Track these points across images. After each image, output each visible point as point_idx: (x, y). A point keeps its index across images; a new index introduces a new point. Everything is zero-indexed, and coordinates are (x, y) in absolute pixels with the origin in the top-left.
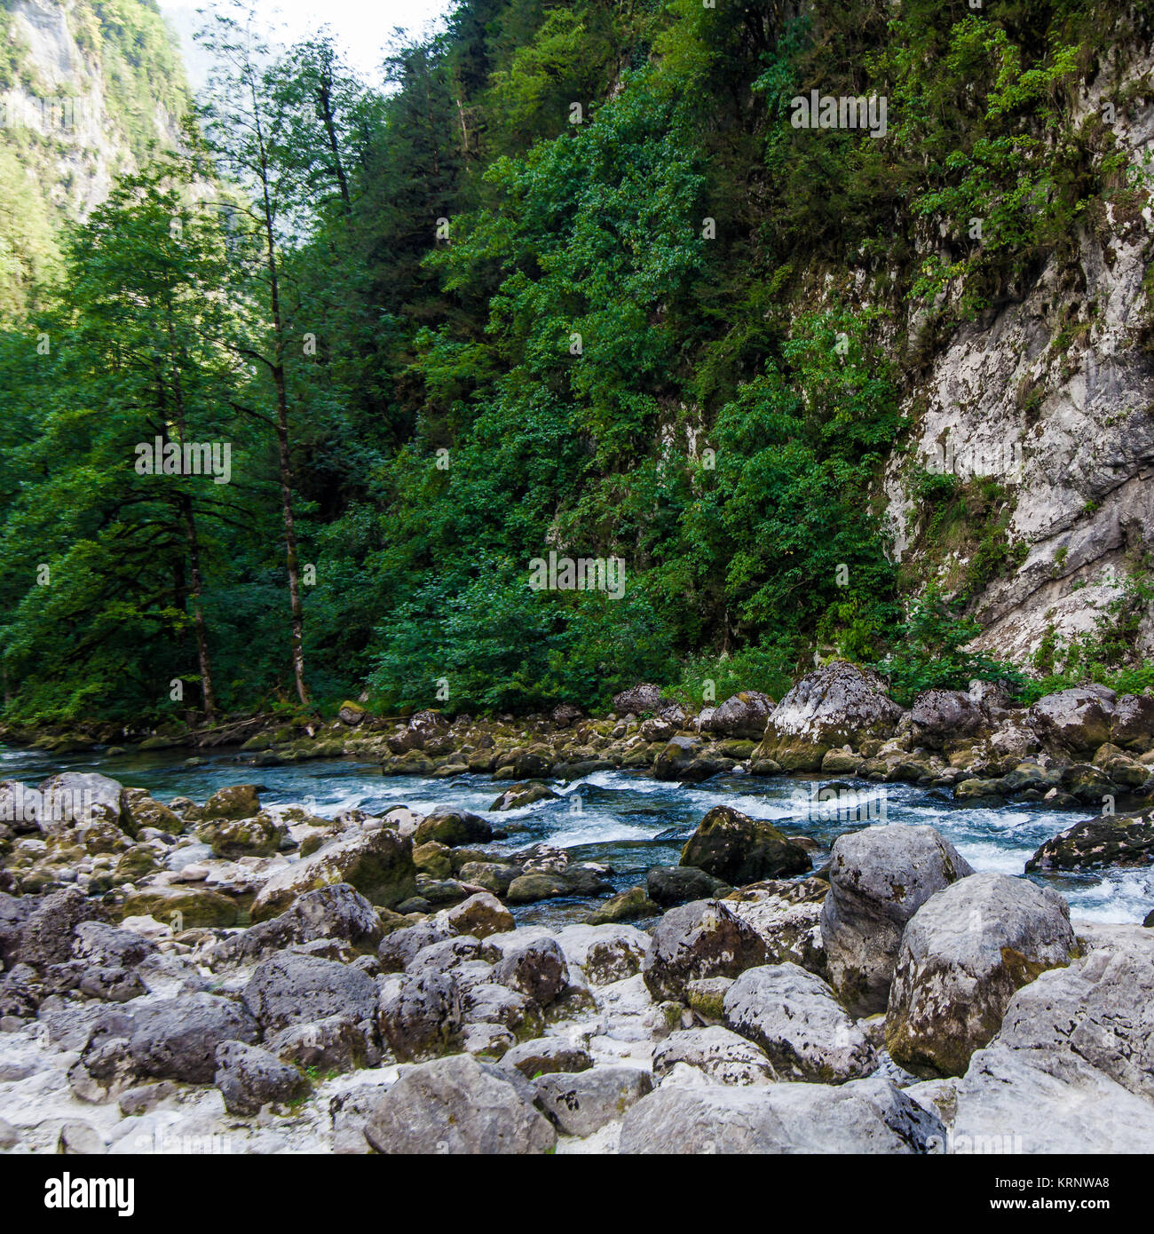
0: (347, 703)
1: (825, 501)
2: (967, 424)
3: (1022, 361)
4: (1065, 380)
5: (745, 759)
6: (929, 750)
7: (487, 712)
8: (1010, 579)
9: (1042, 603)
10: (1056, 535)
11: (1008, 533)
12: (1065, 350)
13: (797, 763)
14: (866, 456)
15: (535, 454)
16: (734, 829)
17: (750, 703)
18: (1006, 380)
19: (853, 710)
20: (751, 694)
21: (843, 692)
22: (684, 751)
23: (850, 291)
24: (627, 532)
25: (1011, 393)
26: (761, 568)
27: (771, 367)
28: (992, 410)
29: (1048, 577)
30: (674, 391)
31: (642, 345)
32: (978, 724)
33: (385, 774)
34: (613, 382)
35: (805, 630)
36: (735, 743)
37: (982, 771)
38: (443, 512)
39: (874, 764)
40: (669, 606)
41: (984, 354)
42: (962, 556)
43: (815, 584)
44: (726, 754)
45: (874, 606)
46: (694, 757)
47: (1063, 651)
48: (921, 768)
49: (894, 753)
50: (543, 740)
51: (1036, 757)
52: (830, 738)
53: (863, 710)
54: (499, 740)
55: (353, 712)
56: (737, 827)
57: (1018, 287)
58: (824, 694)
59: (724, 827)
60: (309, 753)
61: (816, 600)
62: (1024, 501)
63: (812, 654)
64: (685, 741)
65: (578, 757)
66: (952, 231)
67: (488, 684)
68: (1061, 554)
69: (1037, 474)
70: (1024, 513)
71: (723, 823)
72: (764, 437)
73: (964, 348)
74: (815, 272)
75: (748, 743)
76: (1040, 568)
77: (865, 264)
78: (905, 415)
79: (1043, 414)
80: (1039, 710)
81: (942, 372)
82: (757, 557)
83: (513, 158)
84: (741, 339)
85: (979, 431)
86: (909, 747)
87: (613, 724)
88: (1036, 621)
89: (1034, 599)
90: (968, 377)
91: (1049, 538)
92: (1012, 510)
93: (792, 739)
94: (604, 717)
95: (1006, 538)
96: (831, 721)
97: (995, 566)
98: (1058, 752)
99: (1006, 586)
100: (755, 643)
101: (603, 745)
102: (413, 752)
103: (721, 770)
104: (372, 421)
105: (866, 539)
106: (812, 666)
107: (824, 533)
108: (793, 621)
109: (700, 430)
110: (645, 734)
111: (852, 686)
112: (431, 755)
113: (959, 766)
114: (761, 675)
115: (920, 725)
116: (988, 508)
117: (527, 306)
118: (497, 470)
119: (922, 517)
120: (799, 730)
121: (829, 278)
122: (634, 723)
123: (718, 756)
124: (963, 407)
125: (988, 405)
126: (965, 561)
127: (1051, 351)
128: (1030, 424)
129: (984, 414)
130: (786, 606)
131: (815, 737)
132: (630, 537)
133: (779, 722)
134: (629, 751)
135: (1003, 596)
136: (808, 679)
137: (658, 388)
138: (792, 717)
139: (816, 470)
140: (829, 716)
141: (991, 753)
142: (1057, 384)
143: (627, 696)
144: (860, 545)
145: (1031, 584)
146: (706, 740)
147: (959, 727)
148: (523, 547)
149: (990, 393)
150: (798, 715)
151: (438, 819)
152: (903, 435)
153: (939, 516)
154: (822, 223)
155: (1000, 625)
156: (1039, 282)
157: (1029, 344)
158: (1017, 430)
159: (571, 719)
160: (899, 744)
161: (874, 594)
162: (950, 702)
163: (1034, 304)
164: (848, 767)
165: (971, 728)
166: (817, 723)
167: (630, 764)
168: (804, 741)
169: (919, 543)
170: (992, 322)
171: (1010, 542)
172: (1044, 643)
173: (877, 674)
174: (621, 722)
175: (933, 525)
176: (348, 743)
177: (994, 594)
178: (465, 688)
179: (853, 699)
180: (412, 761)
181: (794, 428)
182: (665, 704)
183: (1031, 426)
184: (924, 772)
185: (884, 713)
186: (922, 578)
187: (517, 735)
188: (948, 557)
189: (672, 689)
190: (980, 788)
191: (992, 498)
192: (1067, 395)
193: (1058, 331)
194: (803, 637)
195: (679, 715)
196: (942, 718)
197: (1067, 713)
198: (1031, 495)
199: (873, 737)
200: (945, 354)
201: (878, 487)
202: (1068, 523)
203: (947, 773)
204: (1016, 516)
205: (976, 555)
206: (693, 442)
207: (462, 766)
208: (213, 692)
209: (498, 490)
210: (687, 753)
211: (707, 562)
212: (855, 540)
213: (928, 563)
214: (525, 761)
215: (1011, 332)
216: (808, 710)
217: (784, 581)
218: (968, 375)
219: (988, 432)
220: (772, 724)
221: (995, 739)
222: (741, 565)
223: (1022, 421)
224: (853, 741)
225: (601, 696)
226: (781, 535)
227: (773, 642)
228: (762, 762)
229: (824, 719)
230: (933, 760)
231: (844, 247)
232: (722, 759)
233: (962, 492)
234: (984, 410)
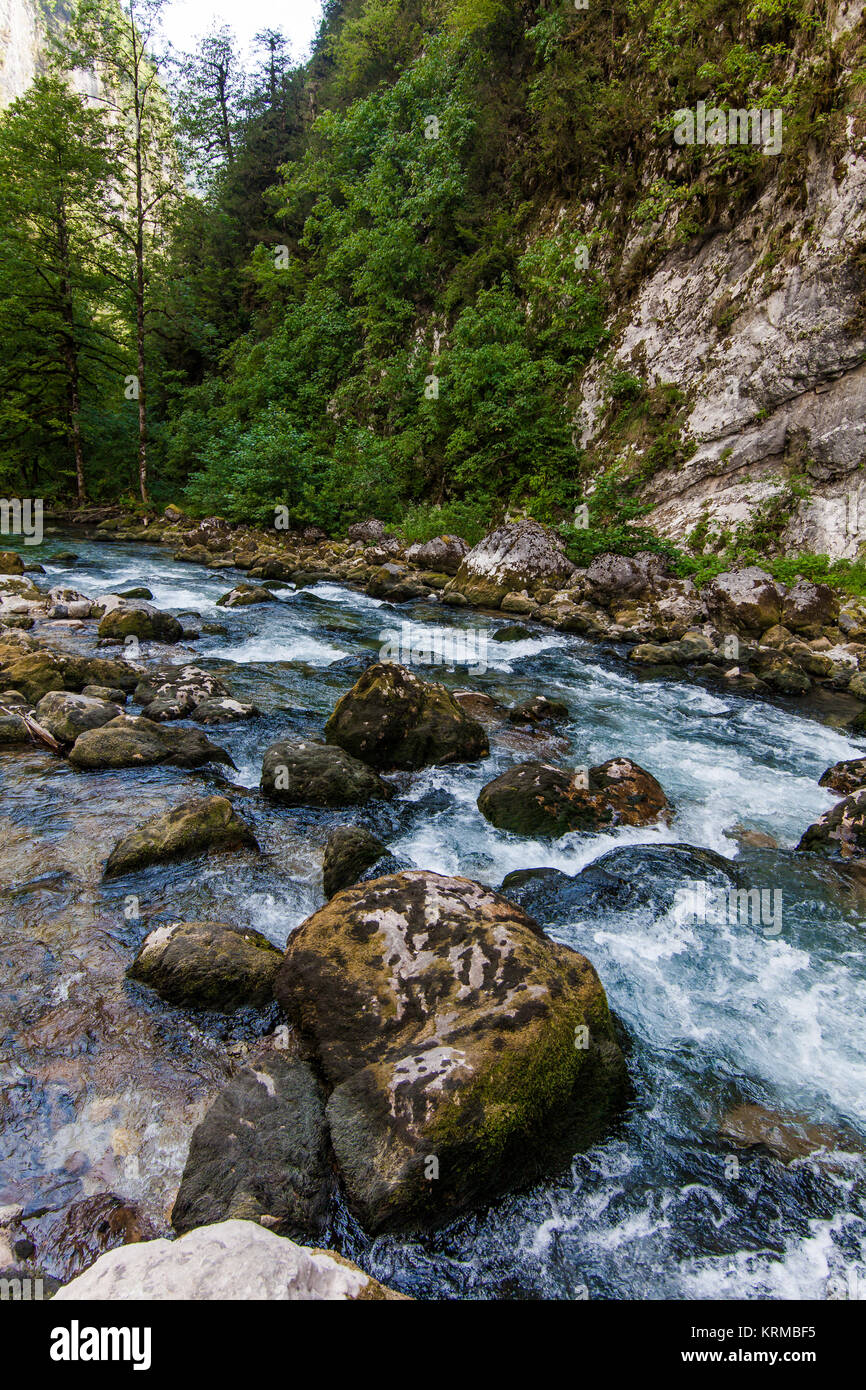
0: (172, 506)
1: (533, 390)
2: (660, 338)
3: (721, 284)
4: (765, 296)
5: (440, 588)
6: (596, 604)
7: (257, 524)
8: (676, 472)
9: (699, 494)
10: (724, 438)
11: (682, 432)
12: (771, 267)
13: (481, 599)
14: (573, 357)
15: (323, 342)
16: (397, 696)
17: (450, 545)
18: (703, 300)
19: (534, 562)
20: (452, 538)
21: (528, 546)
22: (392, 576)
23: (579, 221)
24: (380, 408)
25: (706, 311)
26: (474, 441)
27: (506, 279)
28: (685, 327)
29: (710, 473)
30: (429, 302)
31: (410, 259)
32: (643, 589)
33: (176, 560)
34: (384, 289)
35: (501, 495)
36: (434, 575)
37: (649, 633)
38: (259, 381)
39: (546, 610)
40: (403, 464)
41: (686, 279)
42: (639, 448)
43: (515, 457)
44: (425, 583)
45: (558, 481)
46: (398, 582)
47: (715, 535)
48: (590, 621)
49: (565, 603)
50: (293, 551)
51: (702, 627)
52: (511, 582)
53: (542, 563)
54: (262, 546)
55: (174, 513)
56: (401, 693)
57: (732, 213)
58: (512, 545)
59: (385, 693)
60: (135, 536)
61: (513, 471)
62: (701, 406)
63: (504, 514)
64: (394, 568)
65: (314, 569)
66: (678, 165)
67: (259, 504)
68: (726, 453)
69: (717, 383)
70: (699, 416)
71: (384, 687)
72: (493, 335)
73: (669, 273)
74: (552, 208)
75: (444, 577)
76: (705, 464)
77: (595, 198)
78: (608, 329)
79: (733, 331)
80: (717, 585)
81: (646, 293)
82: (473, 432)
83: (334, 112)
84: (486, 258)
85: (670, 345)
86: (579, 599)
87: (346, 547)
88: (693, 508)
89: (694, 490)
90: (668, 299)
91: (717, 439)
92: (689, 413)
93: (481, 578)
94: (341, 540)
95: (679, 436)
96: (515, 569)
97: (665, 459)
98: (727, 627)
99: (671, 477)
100: (461, 497)
101: (336, 561)
102: (198, 546)
103: (420, 595)
104: (226, 318)
105: (561, 426)
106: (502, 522)
107: (529, 418)
108: (493, 486)
109: (444, 334)
110: (367, 558)
111: (537, 542)
112: (211, 550)
113: (626, 625)
114: (463, 524)
115: (593, 582)
116: (668, 409)
117: (330, 227)
118: (298, 355)
119: (611, 414)
120: (487, 572)
121: (562, 212)
122: (362, 549)
123: (419, 584)
124: (659, 323)
125: (683, 322)
126: (641, 452)
127: (755, 271)
128: (719, 339)
129: (677, 330)
130: (489, 474)
131: (499, 580)
132: (382, 411)
133: (471, 563)
134: (353, 569)
135: (667, 484)
136: (500, 531)
137: (417, 297)
138: (483, 560)
139: (528, 366)
140: (514, 564)
141: (656, 617)
142: (755, 300)
143: (359, 527)
144: (555, 430)
145: (693, 477)
146: (412, 569)
147: (626, 589)
148: (308, 413)
149: (686, 311)
150: (487, 560)
151: (124, 613)
152: (603, 346)
153: (625, 413)
154: (565, 157)
155: (660, 508)
156: (754, 207)
157: (732, 268)
158: (705, 345)
159: (318, 539)
160: (570, 596)
161: (560, 472)
162: (623, 567)
163: (744, 230)
164: (523, 609)
165: (638, 593)
166: (503, 568)
167: (352, 579)
168: (490, 582)
169: (602, 436)
170: (697, 253)
171: (682, 440)
172: (698, 528)
173: (558, 534)
174: (352, 546)
175: (619, 419)
176: (165, 533)
177: (660, 482)
178: (244, 505)
179: (536, 553)
180: (196, 553)
181: (516, 331)
182: (387, 537)
183: (719, 341)
184: (592, 625)
185: (559, 567)
186: (601, 463)
187: (276, 545)
188: (627, 448)
189: (393, 526)
190: (656, 655)
191: (673, 401)
192: (763, 311)
193: (766, 251)
194: (499, 500)
195: (395, 546)
196: (613, 580)
197: (744, 591)
198: (708, 401)
199: (548, 586)
200: (651, 278)
201: (576, 388)
202: (737, 428)
203: (614, 629)
204: (691, 418)
205: (651, 448)
206: (437, 343)
207: (232, 562)
208: (86, 485)
209: (297, 370)
210: (394, 578)
211: (433, 433)
212: (552, 426)
213: (608, 452)
214: (271, 564)
215: (714, 259)
216: (497, 557)
217: (491, 453)
218: (668, 296)
219: (678, 346)
220: (466, 564)
221: (663, 605)
222: (459, 437)
223: (712, 337)
224: (530, 588)
225: (342, 524)
226: (495, 414)
227: (475, 500)
228: (452, 595)
229: (509, 566)
230: (599, 615)
231: (580, 182)
232: (421, 587)
233: (647, 395)
234: (678, 327)
